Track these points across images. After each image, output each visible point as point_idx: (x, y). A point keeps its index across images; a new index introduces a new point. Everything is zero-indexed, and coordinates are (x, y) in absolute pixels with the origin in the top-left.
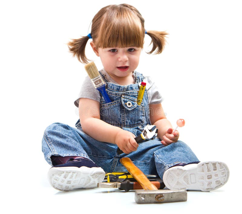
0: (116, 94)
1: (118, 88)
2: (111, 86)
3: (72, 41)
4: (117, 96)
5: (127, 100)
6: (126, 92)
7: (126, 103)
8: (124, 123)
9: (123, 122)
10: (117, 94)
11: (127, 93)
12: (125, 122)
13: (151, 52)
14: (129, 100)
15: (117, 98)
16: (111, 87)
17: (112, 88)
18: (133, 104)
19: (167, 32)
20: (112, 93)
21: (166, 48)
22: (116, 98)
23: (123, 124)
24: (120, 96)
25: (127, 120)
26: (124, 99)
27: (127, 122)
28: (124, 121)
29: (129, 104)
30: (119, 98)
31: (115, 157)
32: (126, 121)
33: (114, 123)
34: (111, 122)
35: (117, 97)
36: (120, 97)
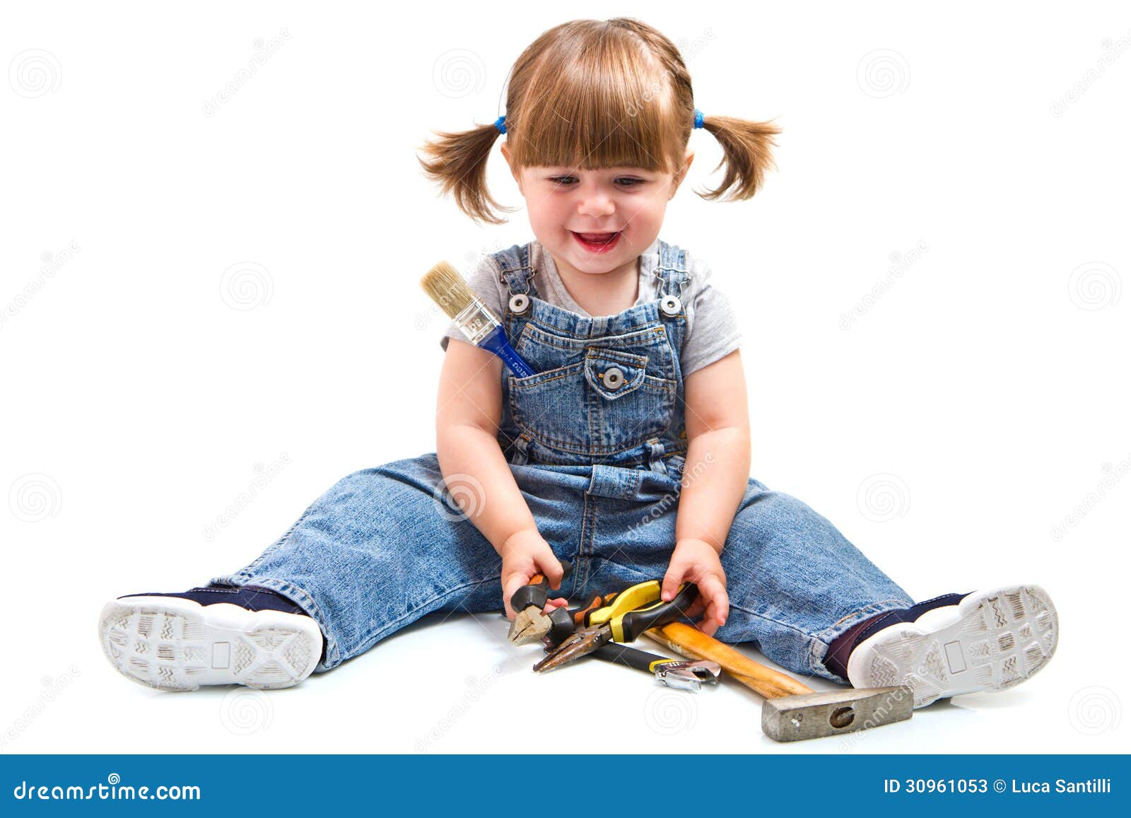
0: (566, 345)
1: (572, 322)
2: (547, 314)
3: (437, 140)
4: (571, 351)
5: (608, 365)
6: (604, 338)
7: (601, 375)
8: (598, 439)
9: (596, 434)
10: (568, 343)
11: (605, 341)
12: (603, 437)
13: (717, 194)
14: (613, 364)
15: (571, 356)
16: (549, 319)
17: (552, 323)
18: (628, 376)
19: (774, 124)
20: (552, 341)
21: (769, 179)
22: (568, 356)
23: (596, 443)
24: (580, 351)
25: (610, 430)
26: (593, 362)
27: (608, 436)
28: (596, 431)
29: (614, 378)
30: (577, 356)
31: (578, 554)
32: (604, 431)
33: (564, 438)
34: (556, 436)
35: (568, 353)
36: (582, 355)
